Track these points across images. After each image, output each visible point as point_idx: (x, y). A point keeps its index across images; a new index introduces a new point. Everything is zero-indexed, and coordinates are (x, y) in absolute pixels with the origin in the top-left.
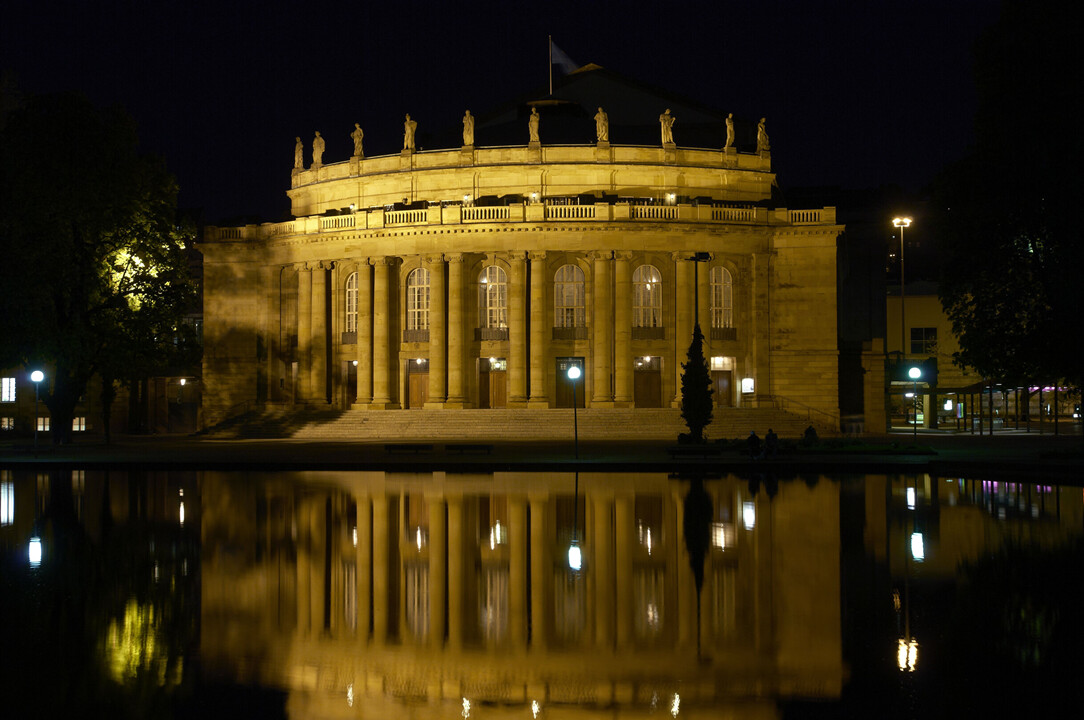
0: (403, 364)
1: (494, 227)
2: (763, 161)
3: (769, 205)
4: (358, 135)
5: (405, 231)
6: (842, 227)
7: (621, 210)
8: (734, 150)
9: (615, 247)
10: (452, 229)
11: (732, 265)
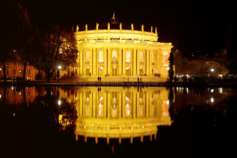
0: (98, 68)
1: (117, 43)
2: (156, 34)
3: (157, 42)
4: (86, 26)
5: (100, 44)
6: (173, 46)
7: (139, 42)
8: (153, 32)
9: (137, 48)
10: (109, 44)
11: (154, 52)
